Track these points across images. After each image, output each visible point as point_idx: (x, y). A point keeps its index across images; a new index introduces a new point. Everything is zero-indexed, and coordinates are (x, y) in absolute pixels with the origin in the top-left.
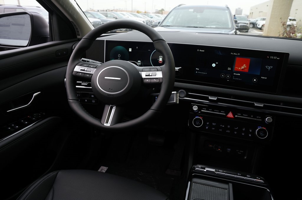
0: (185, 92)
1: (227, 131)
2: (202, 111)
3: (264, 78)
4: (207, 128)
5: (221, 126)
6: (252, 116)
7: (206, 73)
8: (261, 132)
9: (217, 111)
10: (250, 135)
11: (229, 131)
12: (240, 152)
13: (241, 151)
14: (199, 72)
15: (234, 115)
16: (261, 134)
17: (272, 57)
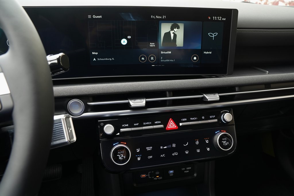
0: (82, 104)
1: (173, 155)
2: (122, 130)
3: (207, 53)
4: (139, 159)
5: (161, 147)
6: (203, 118)
7: (113, 59)
8: (223, 139)
9: (148, 123)
10: (208, 149)
11: (176, 154)
12: (188, 170)
13: (188, 168)
14: (98, 59)
15: (177, 123)
16: (224, 142)
17: (215, 18)
